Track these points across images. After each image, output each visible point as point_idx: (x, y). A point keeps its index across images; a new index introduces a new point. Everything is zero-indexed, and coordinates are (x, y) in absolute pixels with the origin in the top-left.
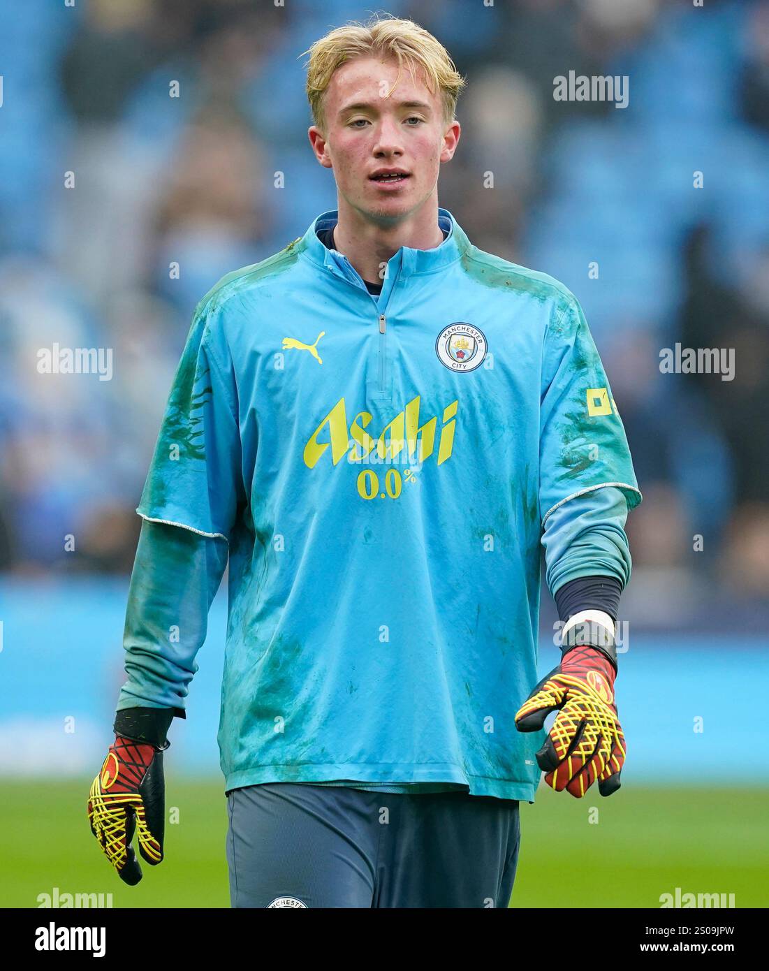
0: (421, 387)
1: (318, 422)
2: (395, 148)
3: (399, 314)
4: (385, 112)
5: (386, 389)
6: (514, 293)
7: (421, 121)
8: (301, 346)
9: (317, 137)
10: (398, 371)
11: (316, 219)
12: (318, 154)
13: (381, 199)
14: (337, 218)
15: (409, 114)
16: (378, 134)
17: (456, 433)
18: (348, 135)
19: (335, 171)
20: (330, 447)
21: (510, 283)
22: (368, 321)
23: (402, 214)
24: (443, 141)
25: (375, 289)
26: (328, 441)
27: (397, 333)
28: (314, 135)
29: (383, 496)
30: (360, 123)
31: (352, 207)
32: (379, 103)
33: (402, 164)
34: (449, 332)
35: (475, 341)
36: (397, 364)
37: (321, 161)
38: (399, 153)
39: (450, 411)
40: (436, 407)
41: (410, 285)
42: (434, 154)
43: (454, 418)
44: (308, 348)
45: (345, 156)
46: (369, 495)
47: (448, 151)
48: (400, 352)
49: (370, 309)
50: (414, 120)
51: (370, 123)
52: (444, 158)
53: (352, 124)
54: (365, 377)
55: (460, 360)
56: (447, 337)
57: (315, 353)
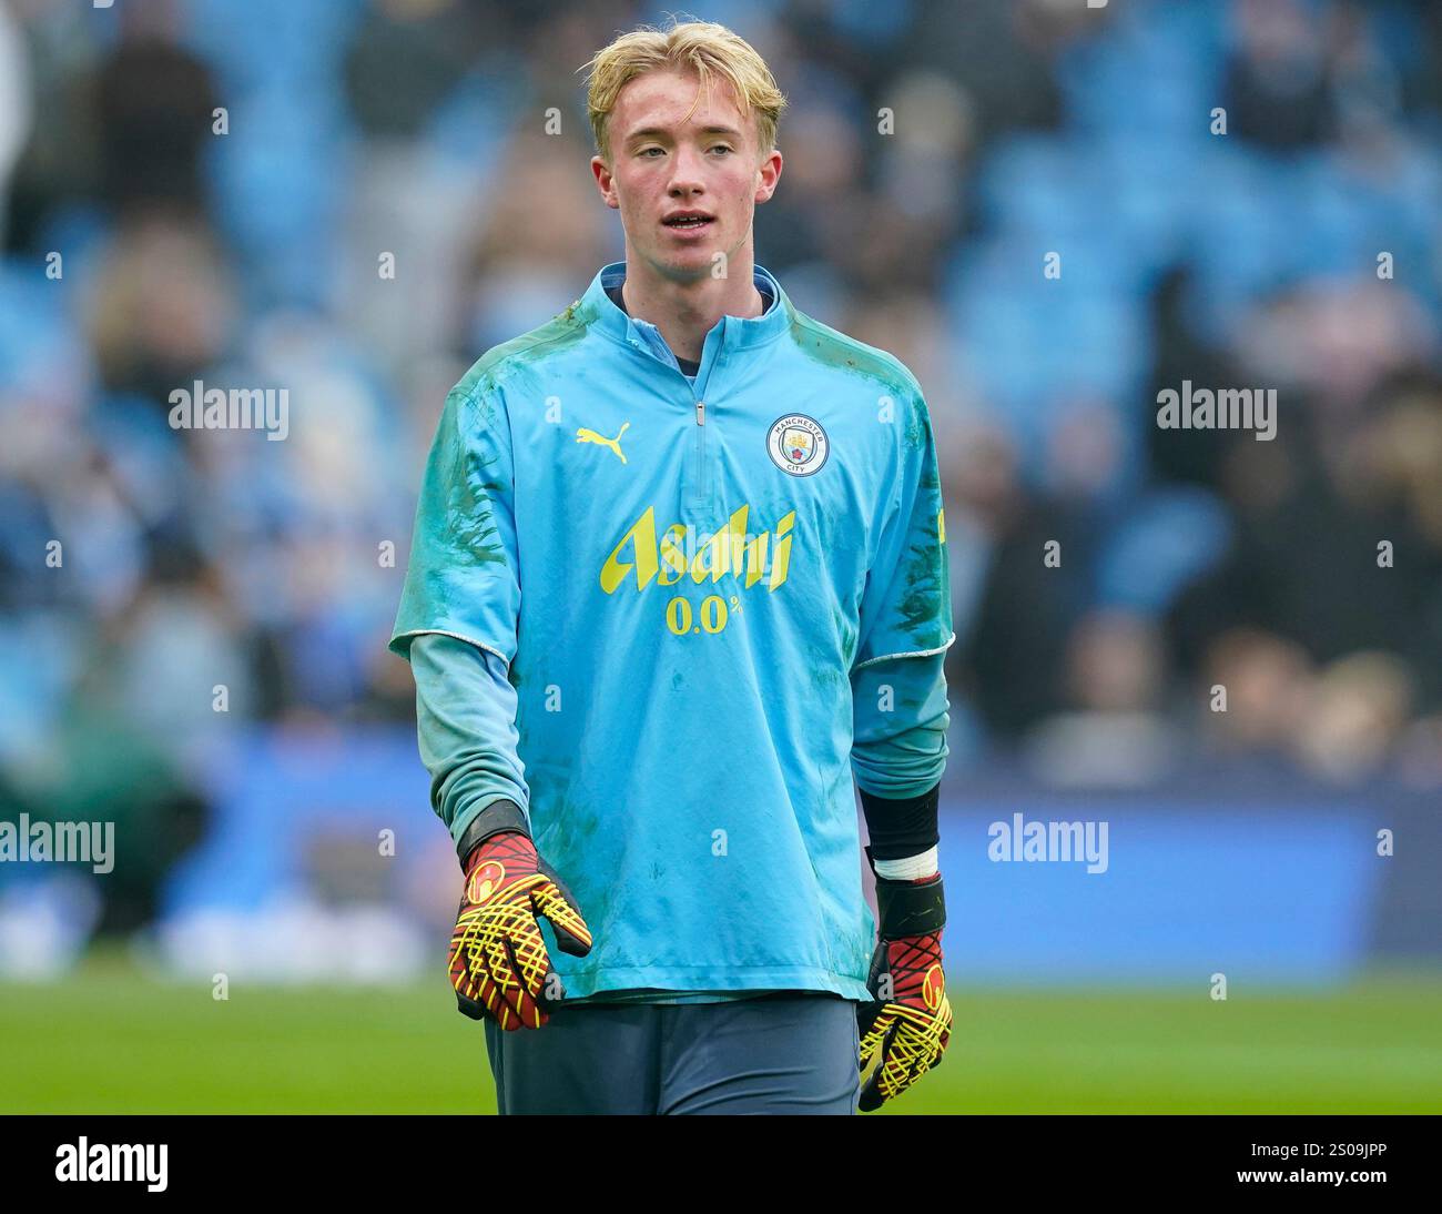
0: (749, 494)
1: (620, 535)
2: (695, 185)
3: (722, 400)
4: (682, 139)
5: (705, 495)
6: (859, 377)
7: (730, 150)
8: (600, 441)
9: (602, 170)
10: (721, 472)
11: (600, 273)
12: (603, 191)
13: (677, 249)
14: (625, 272)
15: (715, 141)
16: (674, 166)
17: (792, 552)
18: (636, 169)
19: (621, 212)
20: (635, 568)
21: (851, 362)
22: (682, 410)
23: (703, 267)
24: (760, 176)
25: (690, 368)
26: (633, 561)
27: (718, 424)
28: (597, 167)
29: (697, 630)
30: (654, 151)
31: (643, 259)
32: (674, 128)
33: (704, 205)
34: (783, 426)
35: (814, 438)
36: (719, 464)
37: (607, 200)
38: (699, 191)
39: (786, 524)
40: (769, 520)
41: (733, 363)
42: (746, 194)
43: (790, 532)
44: (607, 442)
45: (633, 193)
46: (680, 628)
47: (766, 188)
48: (722, 448)
49: (685, 393)
50: (722, 149)
51: (664, 153)
52: (759, 198)
53: (642, 154)
54: (680, 480)
55: (797, 461)
56: (781, 432)
57: (617, 450)
